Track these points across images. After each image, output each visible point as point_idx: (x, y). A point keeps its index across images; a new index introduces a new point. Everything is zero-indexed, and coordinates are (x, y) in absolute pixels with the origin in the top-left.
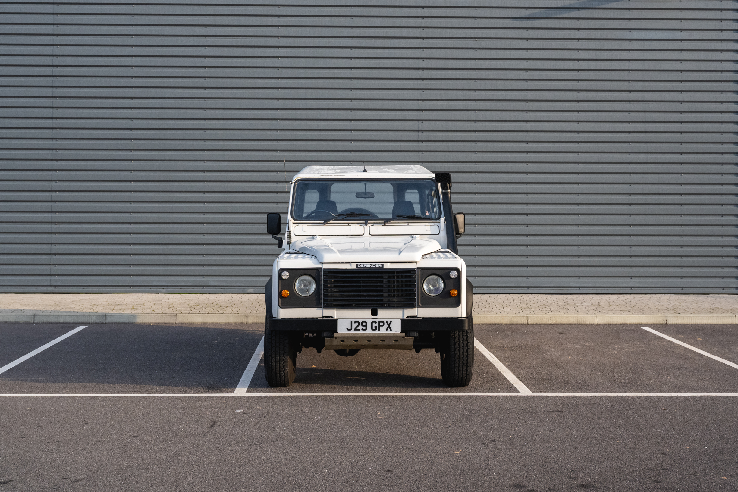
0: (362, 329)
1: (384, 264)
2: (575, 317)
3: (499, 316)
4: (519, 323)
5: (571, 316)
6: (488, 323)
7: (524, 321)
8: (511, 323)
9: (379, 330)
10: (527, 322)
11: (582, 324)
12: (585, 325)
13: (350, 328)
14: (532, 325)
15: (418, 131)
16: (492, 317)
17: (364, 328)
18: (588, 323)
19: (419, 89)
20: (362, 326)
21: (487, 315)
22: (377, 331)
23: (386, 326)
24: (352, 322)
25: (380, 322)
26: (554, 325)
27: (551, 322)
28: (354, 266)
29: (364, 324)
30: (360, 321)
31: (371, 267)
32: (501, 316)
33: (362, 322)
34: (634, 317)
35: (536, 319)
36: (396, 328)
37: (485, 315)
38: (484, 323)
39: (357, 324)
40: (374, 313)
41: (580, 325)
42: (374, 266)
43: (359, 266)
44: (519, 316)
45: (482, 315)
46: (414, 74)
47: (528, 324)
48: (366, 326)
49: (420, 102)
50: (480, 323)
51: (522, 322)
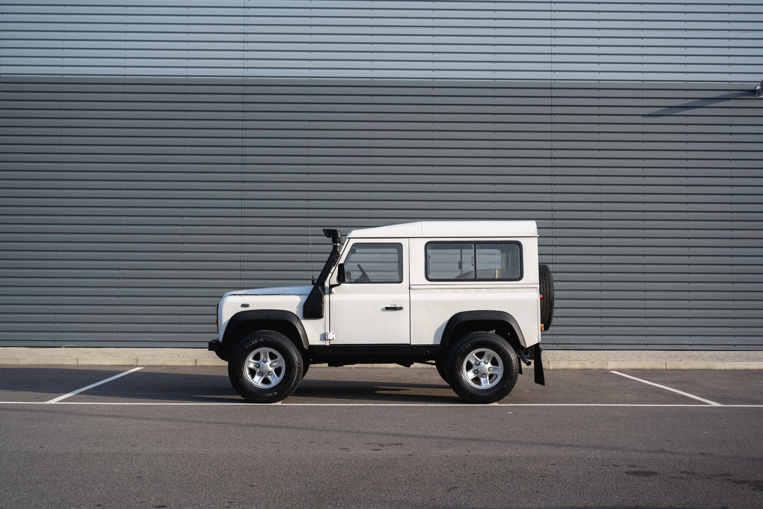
2: (706, 363)
3: (642, 363)
4: (659, 368)
5: (702, 363)
6: (633, 368)
7: (663, 367)
8: (652, 368)
10: (665, 368)
11: (712, 370)
12: (715, 370)
14: (670, 370)
15: (552, 210)
16: (636, 363)
18: (717, 368)
19: (552, 175)
21: (632, 362)
26: (688, 370)
27: (685, 368)
32: (644, 363)
34: (756, 363)
35: (673, 365)
37: (630, 362)
38: (630, 368)
41: (711, 370)
44: (659, 363)
45: (627, 362)
46: (548, 162)
47: (666, 369)
49: (553, 186)
50: (626, 368)
51: (662, 368)
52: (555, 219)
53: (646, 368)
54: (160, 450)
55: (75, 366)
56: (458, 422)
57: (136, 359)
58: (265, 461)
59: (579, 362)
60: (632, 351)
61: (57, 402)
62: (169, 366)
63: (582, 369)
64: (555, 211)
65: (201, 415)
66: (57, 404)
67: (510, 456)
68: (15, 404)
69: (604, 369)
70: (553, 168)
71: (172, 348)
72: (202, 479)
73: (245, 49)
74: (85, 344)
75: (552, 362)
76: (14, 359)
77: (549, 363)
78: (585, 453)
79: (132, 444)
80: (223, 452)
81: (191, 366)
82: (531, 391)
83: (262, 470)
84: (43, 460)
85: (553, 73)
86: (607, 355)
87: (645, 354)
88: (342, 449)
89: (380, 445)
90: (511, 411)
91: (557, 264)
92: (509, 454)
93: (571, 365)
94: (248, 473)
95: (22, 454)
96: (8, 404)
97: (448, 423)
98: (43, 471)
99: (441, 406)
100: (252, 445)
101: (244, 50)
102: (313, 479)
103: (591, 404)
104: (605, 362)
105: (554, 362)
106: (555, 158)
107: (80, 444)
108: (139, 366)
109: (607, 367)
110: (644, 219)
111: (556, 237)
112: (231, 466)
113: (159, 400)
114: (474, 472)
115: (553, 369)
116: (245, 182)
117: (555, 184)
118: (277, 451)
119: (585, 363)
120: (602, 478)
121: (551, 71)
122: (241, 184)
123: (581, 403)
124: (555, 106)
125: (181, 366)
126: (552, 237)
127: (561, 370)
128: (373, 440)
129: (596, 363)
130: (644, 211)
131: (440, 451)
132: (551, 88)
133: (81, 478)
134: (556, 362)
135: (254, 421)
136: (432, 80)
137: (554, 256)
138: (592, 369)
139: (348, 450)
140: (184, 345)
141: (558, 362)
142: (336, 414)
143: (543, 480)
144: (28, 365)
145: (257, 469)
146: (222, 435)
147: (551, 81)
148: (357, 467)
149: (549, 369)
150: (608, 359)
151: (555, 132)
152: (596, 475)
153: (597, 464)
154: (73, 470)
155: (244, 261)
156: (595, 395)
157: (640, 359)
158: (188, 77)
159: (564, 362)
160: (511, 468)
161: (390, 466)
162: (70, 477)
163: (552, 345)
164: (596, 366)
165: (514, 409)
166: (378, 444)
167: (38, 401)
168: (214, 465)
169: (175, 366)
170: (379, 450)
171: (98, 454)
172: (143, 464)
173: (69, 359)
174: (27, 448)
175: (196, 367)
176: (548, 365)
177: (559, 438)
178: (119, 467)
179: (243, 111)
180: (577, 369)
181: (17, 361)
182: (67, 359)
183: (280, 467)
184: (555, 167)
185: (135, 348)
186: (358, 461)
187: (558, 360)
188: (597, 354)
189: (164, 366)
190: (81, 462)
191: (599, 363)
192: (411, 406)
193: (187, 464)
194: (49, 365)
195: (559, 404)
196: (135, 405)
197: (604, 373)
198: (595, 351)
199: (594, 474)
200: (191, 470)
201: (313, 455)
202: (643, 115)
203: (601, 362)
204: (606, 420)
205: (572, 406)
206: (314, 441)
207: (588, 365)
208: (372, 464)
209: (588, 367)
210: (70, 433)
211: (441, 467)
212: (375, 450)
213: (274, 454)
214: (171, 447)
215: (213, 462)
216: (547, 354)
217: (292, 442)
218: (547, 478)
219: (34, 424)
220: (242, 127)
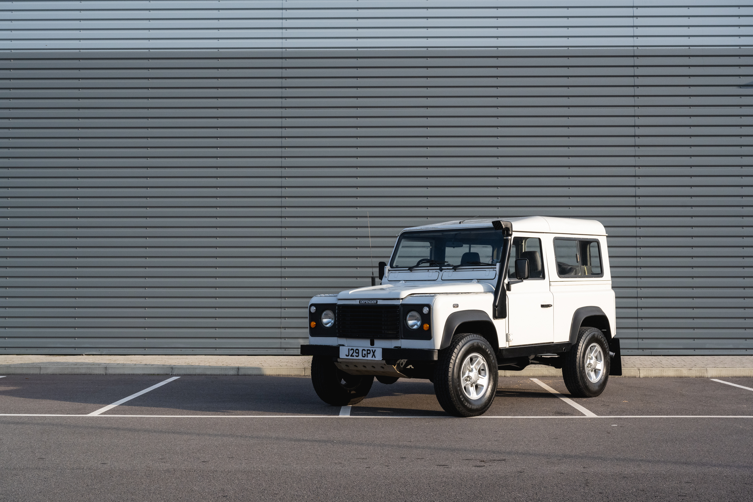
0: (356, 356)
1: (378, 300)
6: (736, 375)
9: (367, 357)
13: (348, 355)
16: (741, 370)
17: (357, 355)
20: (356, 353)
21: (735, 369)
22: (366, 358)
23: (372, 353)
24: (349, 349)
25: (368, 350)
28: (357, 302)
29: (357, 351)
30: (355, 348)
31: (369, 303)
33: (357, 349)
36: (379, 356)
38: (733, 375)
39: (352, 351)
40: (372, 344)
42: (371, 302)
43: (361, 302)
48: (358, 353)
52: (639, 206)
53: (752, 375)
54: (236, 467)
55: (104, 375)
56: (559, 435)
57: (171, 368)
58: (358, 479)
59: (674, 369)
60: (730, 356)
61: (99, 415)
62: (209, 375)
63: (677, 377)
64: (639, 196)
65: (265, 428)
66: (101, 417)
67: (635, 474)
68: (55, 416)
69: (703, 377)
70: (637, 148)
71: (205, 355)
72: (295, 498)
73: (283, 17)
74: (108, 351)
75: (643, 369)
76: (36, 367)
77: (639, 370)
78: (719, 469)
79: (203, 460)
80: (307, 469)
81: (232, 375)
82: (629, 402)
83: (359, 489)
84: (110, 478)
85: (635, 38)
86: (703, 361)
87: (746, 359)
88: (440, 466)
89: (481, 461)
90: (615, 424)
91: (642, 258)
92: (633, 471)
93: (665, 372)
94: (344, 491)
95: (84, 471)
96: (46, 416)
97: (548, 437)
98: (115, 489)
99: (533, 418)
100: (336, 462)
101: (282, 19)
102: (421, 499)
103: (704, 415)
104: (704, 369)
105: (645, 369)
106: (639, 136)
107: (145, 460)
108: (175, 375)
109: (706, 375)
110: (742, 205)
111: (640, 227)
112: (323, 484)
113: (213, 413)
114: (601, 491)
115: (644, 377)
116: (285, 167)
117: (639, 166)
118: (368, 467)
119: (681, 370)
120: (749, 497)
121: (633, 36)
122: (281, 170)
123: (692, 415)
124: (638, 76)
125: (222, 375)
126: (636, 227)
127: (654, 378)
128: (470, 456)
129: (694, 370)
130: (742, 196)
131: (553, 468)
132: (634, 56)
133: (160, 497)
134: (648, 369)
135: (328, 435)
136: (496, 49)
137: (638, 249)
138: (689, 377)
139: (447, 467)
140: (218, 351)
141: (650, 369)
142: (417, 427)
143: (683, 500)
144: (52, 375)
145: (353, 487)
146: (298, 450)
147: (633, 48)
148: (465, 486)
149: (639, 377)
150: (706, 365)
151: (638, 106)
152: (742, 494)
153: (737, 482)
154: (148, 489)
155: (285, 257)
156: (705, 406)
157: (743, 365)
158: (219, 50)
159: (657, 369)
160: (641, 486)
161: (502, 484)
162: (148, 496)
163: (637, 350)
164: (694, 373)
165: (617, 421)
166: (478, 461)
167: (79, 414)
168: (303, 482)
169: (214, 375)
170: (482, 466)
171: (168, 471)
172: (223, 482)
173: (97, 367)
174: (88, 464)
175: (239, 376)
176: (639, 373)
177: (683, 454)
178: (198, 485)
179: (282, 88)
180: (672, 377)
181: (39, 370)
182: (95, 368)
183: (378, 485)
184: (639, 146)
185: (164, 356)
186: (463, 479)
187: (649, 367)
188: (691, 360)
189: (203, 375)
190: (154, 479)
191: (697, 370)
192: (498, 418)
193: (272, 482)
194: (75, 375)
195: (667, 415)
196: (187, 417)
197: (704, 381)
198: (688, 357)
199: (739, 493)
200: (280, 488)
201: (410, 472)
202: (740, 86)
203: (699, 369)
204: (729, 433)
205: (684, 418)
206: (404, 456)
207: (685, 373)
208: (481, 482)
209: (685, 375)
210: (128, 449)
211: (560, 486)
212: (478, 467)
213: (366, 471)
214: (246, 463)
215: (300, 480)
216: (633, 360)
217: (380, 458)
218: (687, 497)
219: (84, 439)
220: (280, 106)
